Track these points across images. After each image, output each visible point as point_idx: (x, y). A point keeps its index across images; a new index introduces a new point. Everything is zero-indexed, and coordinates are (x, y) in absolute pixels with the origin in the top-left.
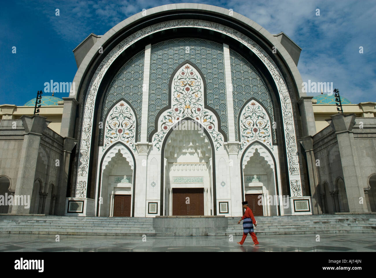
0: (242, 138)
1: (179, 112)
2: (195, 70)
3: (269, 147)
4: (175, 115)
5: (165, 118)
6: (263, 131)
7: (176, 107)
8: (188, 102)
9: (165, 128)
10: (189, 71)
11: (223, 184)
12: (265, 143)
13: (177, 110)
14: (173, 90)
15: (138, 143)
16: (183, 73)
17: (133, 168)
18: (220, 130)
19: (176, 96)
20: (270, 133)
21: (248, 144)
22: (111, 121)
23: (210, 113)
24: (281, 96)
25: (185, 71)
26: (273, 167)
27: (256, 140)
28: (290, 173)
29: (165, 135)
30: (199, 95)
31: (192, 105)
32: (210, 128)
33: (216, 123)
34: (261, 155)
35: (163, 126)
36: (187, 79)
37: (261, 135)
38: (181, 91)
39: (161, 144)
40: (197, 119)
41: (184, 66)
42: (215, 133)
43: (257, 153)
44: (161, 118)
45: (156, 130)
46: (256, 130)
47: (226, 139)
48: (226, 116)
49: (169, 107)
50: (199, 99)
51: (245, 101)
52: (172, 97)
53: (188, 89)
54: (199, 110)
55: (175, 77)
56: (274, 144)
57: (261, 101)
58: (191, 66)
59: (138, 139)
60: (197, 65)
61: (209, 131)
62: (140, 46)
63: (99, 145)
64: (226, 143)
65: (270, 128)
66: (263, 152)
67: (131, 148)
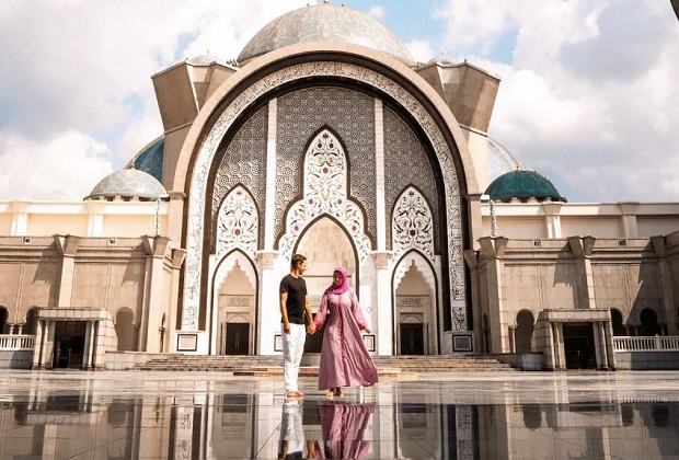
0: (394, 245)
1: (313, 205)
2: (335, 140)
3: (429, 258)
4: (309, 209)
5: (296, 215)
6: (423, 234)
7: (309, 198)
8: (325, 191)
9: (296, 229)
10: (328, 141)
11: (369, 310)
12: (424, 252)
13: (311, 202)
14: (306, 171)
15: (262, 251)
16: (320, 146)
17: (254, 287)
18: (366, 232)
19: (310, 180)
20: (432, 238)
21: (403, 253)
22: (224, 218)
23: (355, 207)
24: (446, 185)
25: (323, 141)
26: (433, 287)
27: (413, 247)
28: (452, 298)
29: (297, 238)
30: (341, 180)
31: (331, 196)
32: (354, 229)
33: (361, 222)
34: (419, 269)
35: (294, 225)
36: (326, 155)
37: (419, 239)
38: (316, 173)
39: (291, 251)
40: (337, 215)
41: (321, 134)
42: (360, 237)
43: (413, 267)
44: (291, 213)
45: (284, 232)
47: (374, 247)
48: (375, 211)
49: (301, 197)
50: (340, 186)
51: (401, 189)
52: (305, 182)
53: (325, 170)
54: (340, 202)
55: (310, 150)
56: (436, 254)
57: (422, 188)
58: (330, 135)
59: (261, 246)
60: (339, 132)
61: (352, 233)
62: (262, 102)
63: (211, 253)
64: (373, 252)
65: (432, 230)
66: (421, 265)
67: (252, 257)
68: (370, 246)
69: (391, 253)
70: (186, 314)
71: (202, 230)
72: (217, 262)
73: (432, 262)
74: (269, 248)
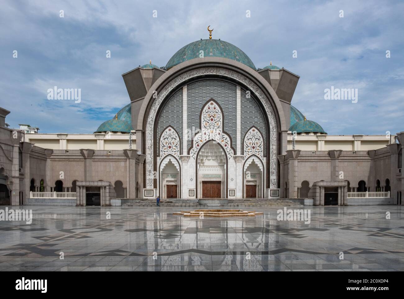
0: (245, 152)
2: (217, 106)
3: (261, 158)
4: (204, 137)
5: (198, 139)
6: (258, 148)
7: (204, 132)
8: (212, 129)
9: (198, 145)
10: (213, 106)
11: (232, 180)
12: (259, 156)
13: (205, 134)
14: (202, 120)
15: (182, 155)
16: (209, 108)
17: (179, 170)
18: (232, 147)
19: (204, 124)
20: (263, 150)
21: (248, 156)
22: (163, 141)
23: (226, 136)
24: (271, 127)
25: (211, 106)
26: (262, 170)
27: (254, 153)
28: (271, 175)
29: (198, 150)
30: (219, 124)
31: (215, 131)
32: (226, 146)
33: (229, 143)
34: (256, 163)
35: (197, 144)
36: (212, 112)
37: (256, 150)
38: (208, 121)
39: (196, 155)
40: (218, 140)
41: (210, 103)
42: (228, 149)
43: (253, 162)
44: (195, 139)
45: (192, 147)
47: (235, 153)
48: (236, 138)
49: (200, 132)
50: (219, 127)
51: (249, 128)
52: (202, 125)
53: (212, 120)
54: (219, 134)
55: (204, 111)
56: (264, 156)
57: (259, 128)
58: (214, 103)
59: (181, 153)
60: (218, 102)
61: (225, 148)
62: (179, 88)
63: (157, 156)
64: (235, 156)
65: (263, 146)
66: (257, 161)
67: (177, 158)
68: (233, 153)
69: (243, 156)
70: (147, 182)
71: (153, 146)
72: (161, 160)
73: (262, 160)
74: (185, 154)
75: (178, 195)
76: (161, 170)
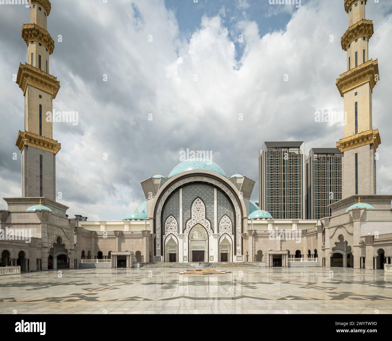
0: (220, 232)
1: (195, 221)
2: (201, 201)
3: (230, 235)
4: (193, 222)
5: (189, 223)
6: (229, 229)
7: (193, 218)
8: (198, 216)
9: (189, 227)
11: (212, 250)
12: (229, 234)
13: (194, 220)
14: (192, 211)
15: (179, 234)
16: (196, 203)
17: (177, 244)
18: (211, 228)
19: (193, 213)
20: (231, 230)
21: (222, 234)
22: (167, 225)
23: (207, 221)
24: (237, 215)
25: (197, 201)
26: (231, 243)
27: (225, 232)
28: (237, 246)
29: (189, 230)
30: (203, 213)
31: (200, 218)
32: (207, 227)
33: (210, 225)
34: (227, 238)
35: (189, 226)
36: (198, 206)
37: (227, 230)
38: (195, 211)
39: (188, 234)
40: (202, 223)
41: (197, 200)
42: (209, 229)
43: (225, 238)
44: (188, 223)
45: (186, 228)
46: (225, 228)
47: (213, 232)
48: (213, 222)
49: (191, 218)
50: (203, 215)
51: (222, 216)
52: (192, 214)
53: (198, 210)
54: (203, 220)
55: (193, 205)
56: (233, 234)
57: (229, 215)
58: (200, 200)
59: (178, 232)
60: (202, 199)
61: (207, 229)
62: (177, 190)
63: (163, 235)
64: (213, 234)
65: (231, 227)
66: (227, 237)
67: (176, 236)
68: (212, 232)
69: (219, 234)
70: (157, 251)
71: (160, 228)
72: (166, 237)
73: (231, 237)
74: (181, 233)
75: (177, 260)
76: (166, 244)
